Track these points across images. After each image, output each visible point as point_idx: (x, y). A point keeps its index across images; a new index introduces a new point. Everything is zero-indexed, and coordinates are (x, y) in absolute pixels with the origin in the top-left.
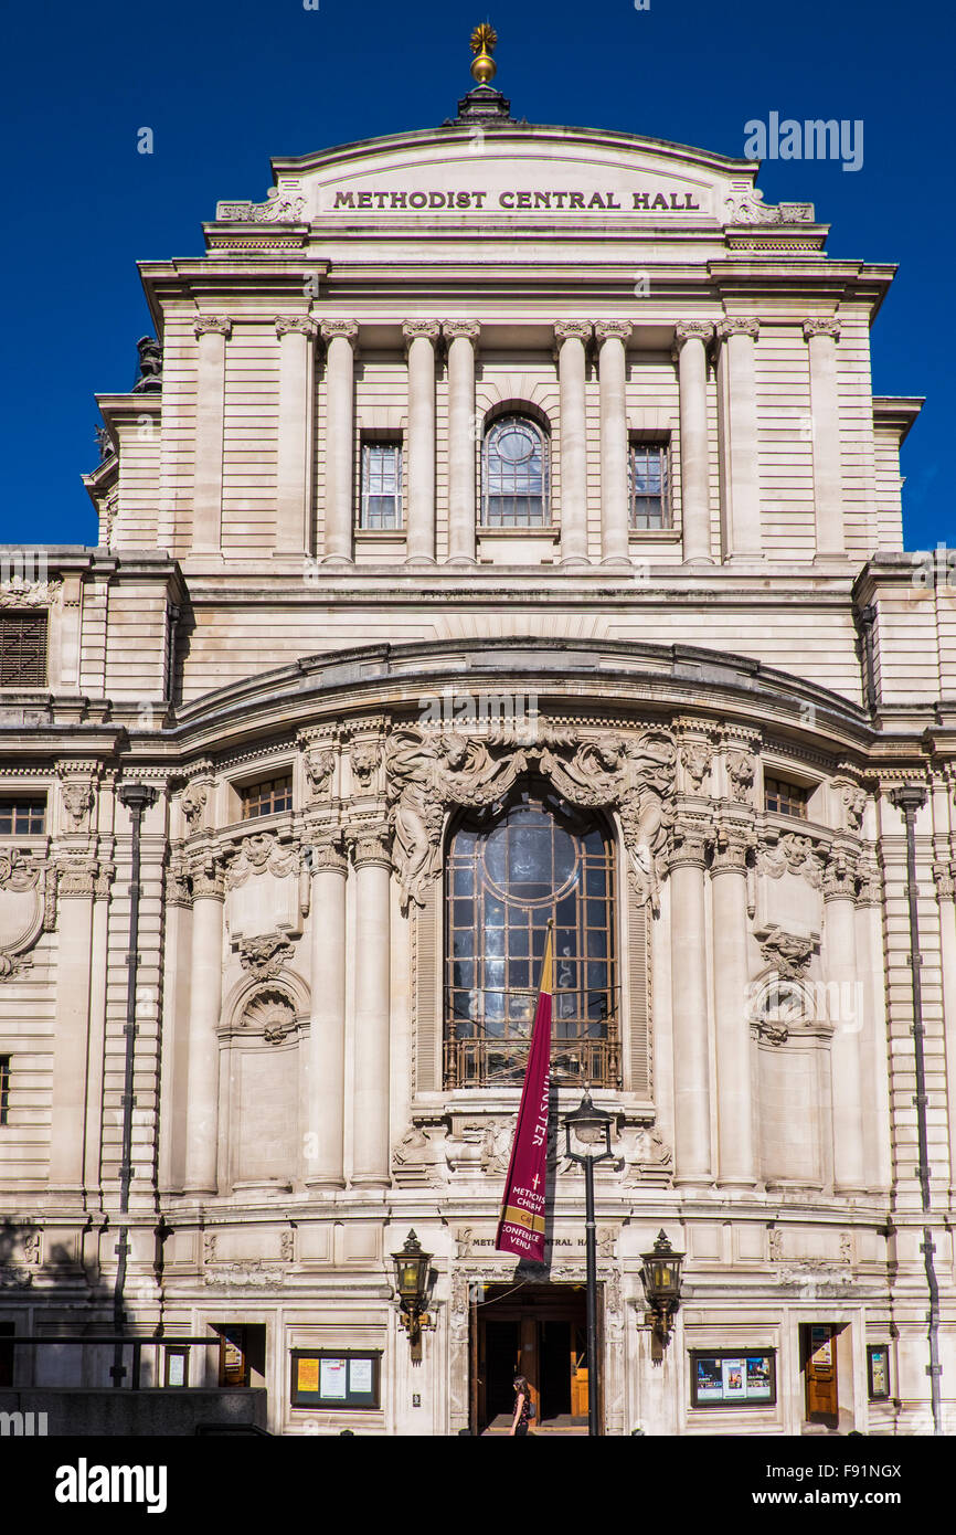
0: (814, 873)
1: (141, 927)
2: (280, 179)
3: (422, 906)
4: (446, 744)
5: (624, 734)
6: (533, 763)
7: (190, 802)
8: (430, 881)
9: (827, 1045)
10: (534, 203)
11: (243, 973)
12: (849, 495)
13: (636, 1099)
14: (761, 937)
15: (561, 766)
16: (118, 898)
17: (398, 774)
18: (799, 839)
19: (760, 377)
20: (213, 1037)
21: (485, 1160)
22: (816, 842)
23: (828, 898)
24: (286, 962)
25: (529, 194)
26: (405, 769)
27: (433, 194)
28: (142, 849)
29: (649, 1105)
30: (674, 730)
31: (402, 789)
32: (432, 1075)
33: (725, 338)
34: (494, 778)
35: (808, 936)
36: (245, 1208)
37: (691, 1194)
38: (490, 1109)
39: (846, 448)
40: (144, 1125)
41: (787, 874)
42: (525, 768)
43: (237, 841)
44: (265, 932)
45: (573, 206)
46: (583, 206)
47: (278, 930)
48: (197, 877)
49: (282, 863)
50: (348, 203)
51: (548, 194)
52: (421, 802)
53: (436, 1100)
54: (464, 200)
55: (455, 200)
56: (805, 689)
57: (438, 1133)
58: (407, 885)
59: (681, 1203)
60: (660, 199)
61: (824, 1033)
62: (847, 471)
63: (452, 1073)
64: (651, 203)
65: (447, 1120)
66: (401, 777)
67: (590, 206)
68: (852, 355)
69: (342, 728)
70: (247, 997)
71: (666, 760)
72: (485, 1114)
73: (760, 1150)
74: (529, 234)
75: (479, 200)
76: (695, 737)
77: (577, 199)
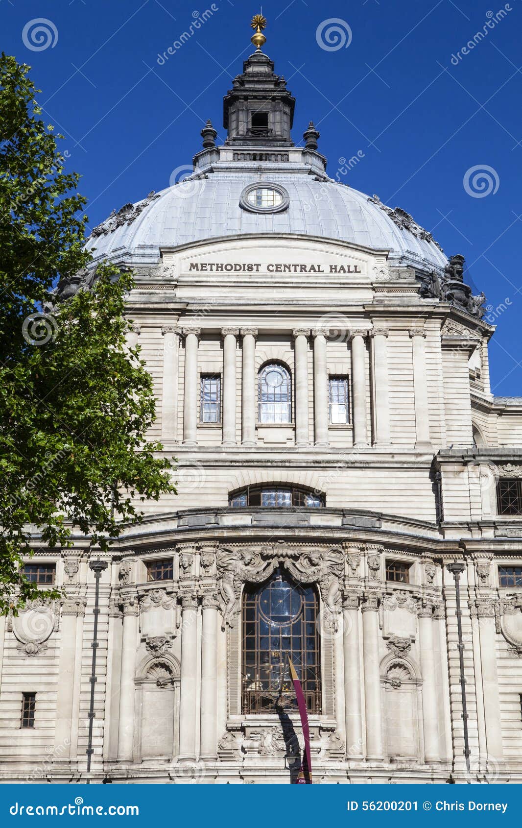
0: (411, 606)
1: (98, 629)
2: (164, 256)
3: (232, 628)
4: (244, 555)
5: (321, 549)
6: (282, 564)
7: (124, 570)
8: (236, 616)
9: (420, 688)
10: (283, 270)
11: (147, 653)
12: (432, 412)
13: (328, 719)
14: (385, 638)
15: (294, 564)
16: (88, 614)
17: (222, 567)
18: (402, 592)
19: (389, 355)
20: (132, 683)
21: (261, 748)
22: (411, 592)
23: (419, 616)
24: (169, 650)
25: (281, 265)
26: (225, 565)
27: (236, 265)
28: (100, 590)
29: (334, 721)
30: (343, 548)
31: (223, 573)
32: (236, 707)
33: (373, 336)
34: (264, 569)
35: (408, 637)
36: (149, 770)
37: (353, 765)
38: (262, 724)
39: (430, 389)
40: (99, 727)
41: (397, 608)
42: (278, 566)
43: (147, 591)
44: (159, 635)
45: (301, 271)
46: (306, 271)
47: (166, 635)
48: (126, 605)
49: (167, 603)
50: (196, 269)
51: (290, 265)
52: (232, 579)
53: (238, 719)
54: (250, 268)
55: (246, 268)
56: (405, 521)
57: (239, 735)
58: (225, 617)
59: (348, 769)
60: (342, 268)
61: (417, 683)
62: (431, 401)
63: (245, 706)
64: (338, 270)
65: (243, 729)
66: (223, 569)
67: (310, 271)
68: (433, 344)
69: (197, 545)
70: (149, 665)
71: (340, 562)
72: (260, 726)
73: (386, 742)
74: (281, 285)
75: (257, 268)
76: (353, 549)
77: (303, 268)
